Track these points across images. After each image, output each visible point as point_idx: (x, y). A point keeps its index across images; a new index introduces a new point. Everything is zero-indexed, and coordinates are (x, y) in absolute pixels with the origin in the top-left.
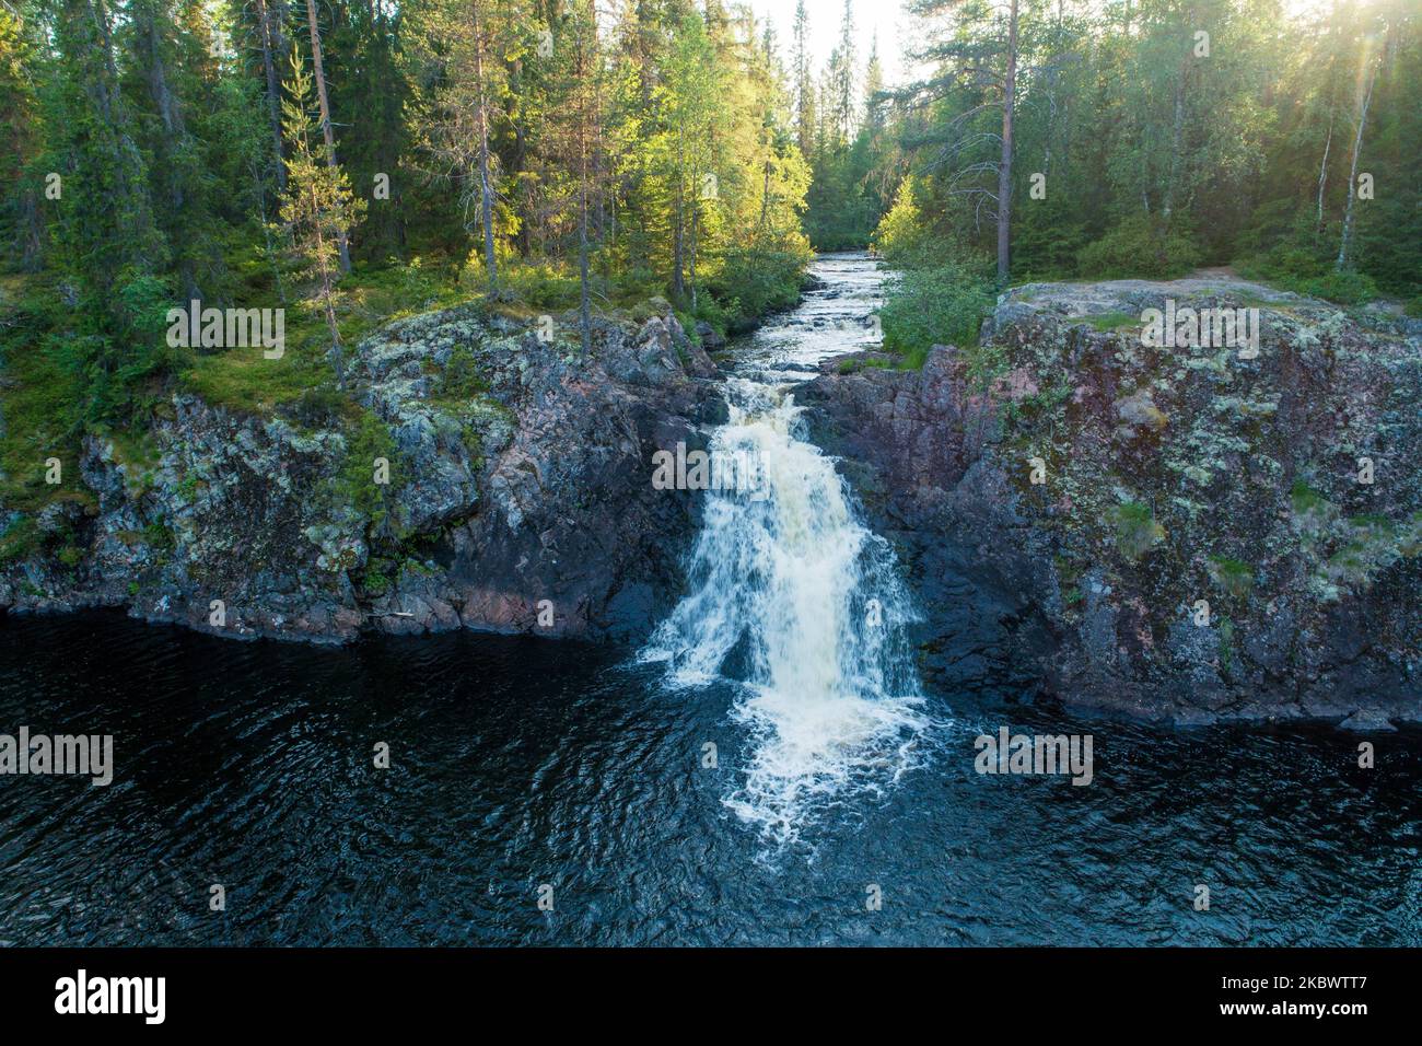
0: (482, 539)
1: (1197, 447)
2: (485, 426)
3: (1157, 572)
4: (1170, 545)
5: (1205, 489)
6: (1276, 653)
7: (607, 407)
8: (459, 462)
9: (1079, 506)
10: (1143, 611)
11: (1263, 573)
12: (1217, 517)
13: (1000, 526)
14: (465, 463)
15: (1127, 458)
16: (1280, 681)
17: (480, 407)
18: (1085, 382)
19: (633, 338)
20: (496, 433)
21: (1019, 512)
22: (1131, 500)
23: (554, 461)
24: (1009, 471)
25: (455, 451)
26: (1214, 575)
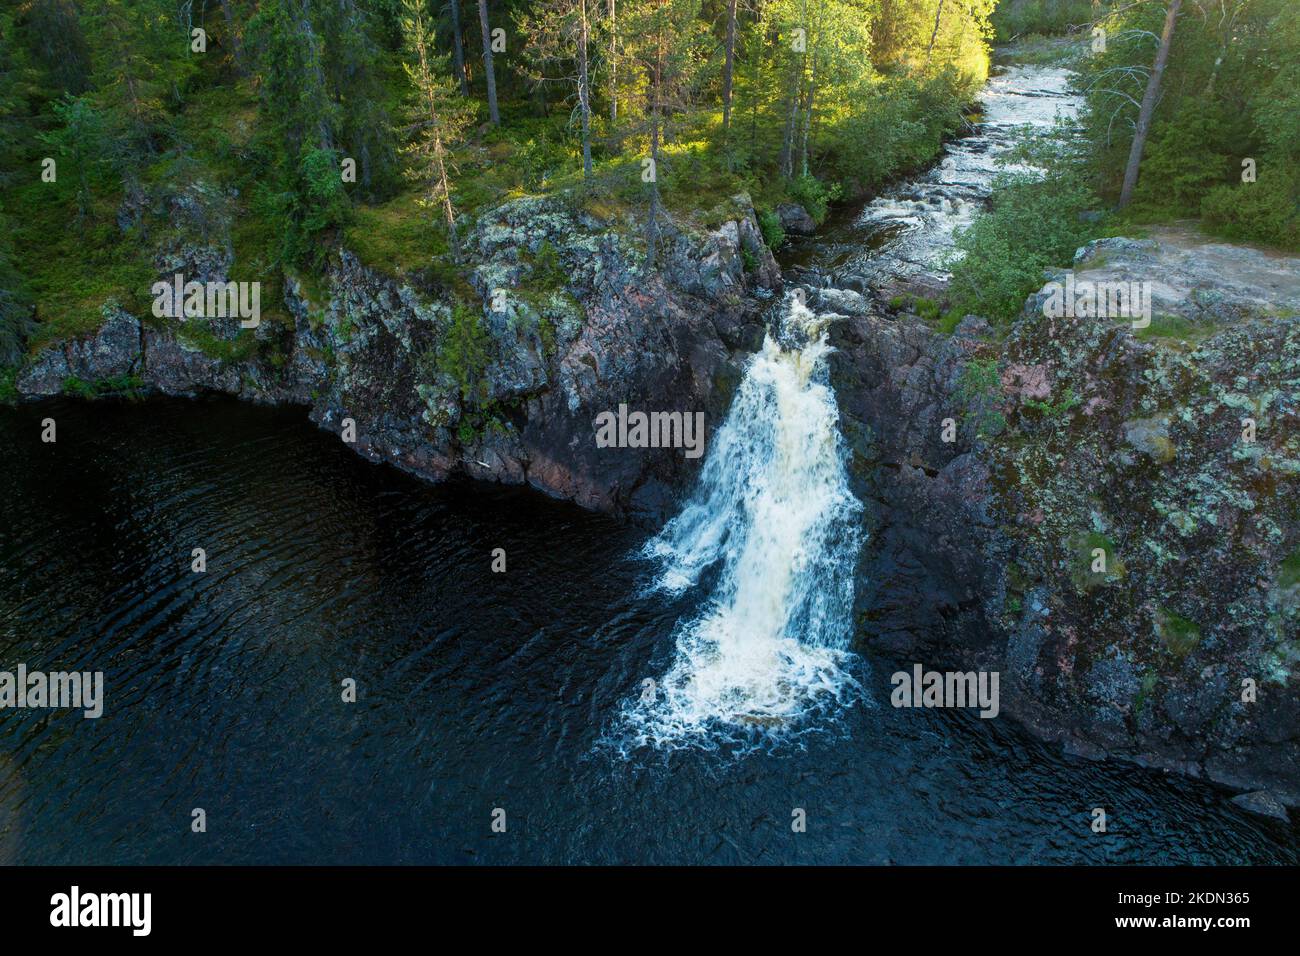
0: (550, 412)
1: (1195, 492)
2: (559, 318)
3: (1102, 607)
4: (1125, 584)
5: (1183, 539)
6: (1195, 715)
7: (659, 319)
8: (534, 348)
9: (1050, 521)
10: (1072, 640)
11: (1213, 636)
12: (1186, 570)
13: (967, 522)
14: (539, 351)
15: (1116, 484)
16: (1190, 740)
17: (557, 302)
18: (1102, 394)
19: (697, 251)
20: (567, 326)
21: (989, 512)
22: (1104, 529)
23: (611, 359)
24: (992, 470)
25: (532, 338)
26: (1157, 628)
